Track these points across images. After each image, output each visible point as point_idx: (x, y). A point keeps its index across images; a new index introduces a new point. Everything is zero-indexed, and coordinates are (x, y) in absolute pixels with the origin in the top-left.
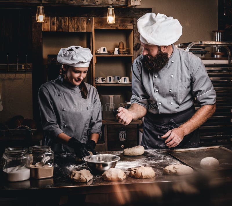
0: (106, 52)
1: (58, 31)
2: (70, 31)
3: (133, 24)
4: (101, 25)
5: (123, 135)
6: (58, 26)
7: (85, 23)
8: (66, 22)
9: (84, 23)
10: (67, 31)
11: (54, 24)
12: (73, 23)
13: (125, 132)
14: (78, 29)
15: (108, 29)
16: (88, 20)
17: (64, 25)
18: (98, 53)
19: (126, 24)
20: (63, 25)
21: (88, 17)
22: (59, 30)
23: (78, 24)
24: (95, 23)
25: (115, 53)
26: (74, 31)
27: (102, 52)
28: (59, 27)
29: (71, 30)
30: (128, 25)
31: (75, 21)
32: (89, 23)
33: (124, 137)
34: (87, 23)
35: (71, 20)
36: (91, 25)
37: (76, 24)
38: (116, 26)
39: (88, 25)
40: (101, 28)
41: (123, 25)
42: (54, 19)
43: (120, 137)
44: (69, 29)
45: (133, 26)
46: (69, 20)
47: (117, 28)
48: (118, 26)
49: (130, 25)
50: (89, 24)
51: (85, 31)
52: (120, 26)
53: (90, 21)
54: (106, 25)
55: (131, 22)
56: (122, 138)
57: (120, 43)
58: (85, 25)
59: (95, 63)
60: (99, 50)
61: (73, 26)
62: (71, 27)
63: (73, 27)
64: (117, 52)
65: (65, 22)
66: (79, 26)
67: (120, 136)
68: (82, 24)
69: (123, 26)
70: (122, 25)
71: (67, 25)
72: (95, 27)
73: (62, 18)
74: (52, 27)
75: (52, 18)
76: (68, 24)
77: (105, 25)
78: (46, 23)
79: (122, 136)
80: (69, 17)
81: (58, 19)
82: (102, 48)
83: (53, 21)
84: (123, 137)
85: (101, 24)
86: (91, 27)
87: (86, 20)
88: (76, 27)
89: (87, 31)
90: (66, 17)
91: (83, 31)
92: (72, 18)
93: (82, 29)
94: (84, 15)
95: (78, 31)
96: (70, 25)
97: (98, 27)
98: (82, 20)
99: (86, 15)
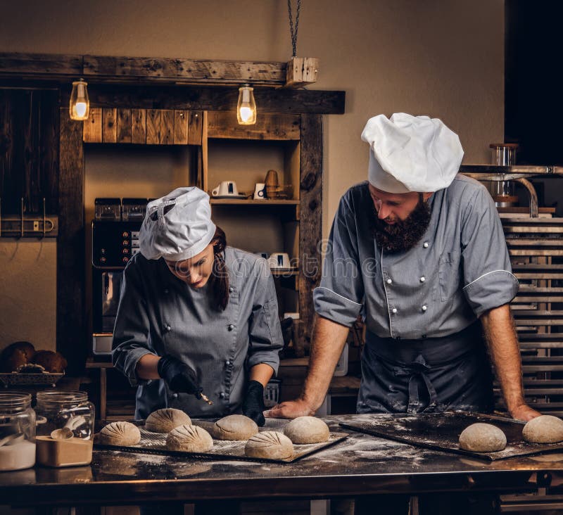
0: (235, 193)
1: (121, 141)
2: (149, 142)
3: (300, 128)
4: (224, 129)
5: (271, 392)
6: (122, 130)
7: (186, 123)
8: (140, 122)
9: (183, 123)
10: (143, 143)
11: (111, 125)
12: (157, 123)
13: (277, 385)
14: (167, 137)
15: (240, 138)
16: (192, 116)
17: (136, 128)
18: (217, 195)
19: (283, 127)
20: (133, 127)
21: (194, 110)
22: (123, 138)
23: (170, 126)
24: (209, 124)
25: (256, 197)
26: (158, 143)
27: (225, 192)
28: (124, 132)
29: (152, 140)
30: (288, 131)
31: (162, 119)
32: (194, 124)
33: (274, 397)
34: (190, 124)
35: (153, 116)
36: (200, 127)
37: (164, 126)
38: (260, 132)
39: (192, 129)
40: (223, 137)
41: (277, 130)
42: (113, 115)
43: (265, 398)
44: (148, 138)
45: (299, 132)
46: (148, 116)
47: (261, 135)
48: (265, 132)
49: (293, 131)
50: (195, 126)
51: (185, 142)
52: (268, 132)
53: (197, 121)
54: (235, 129)
55: (295, 123)
56: (269, 399)
57: (269, 172)
58: (185, 128)
60: (217, 189)
61: (157, 131)
62: (152, 133)
63: (156, 133)
64: (261, 194)
65: (137, 122)
66: (172, 132)
67: (264, 395)
68: (178, 126)
69: (277, 132)
70: (274, 129)
71: (142, 129)
72: (209, 133)
73: (131, 113)
74: (106, 132)
75: (106, 112)
76: (144, 126)
77: (233, 129)
78: (93, 122)
79: (269, 395)
80: (149, 110)
81: (121, 114)
82: (225, 185)
83: (110, 119)
84: (271, 398)
85: (223, 127)
86: (199, 133)
87: (187, 116)
88: (163, 132)
89: (190, 143)
90: (140, 110)
91: (179, 143)
92: (154, 112)
93: (178, 137)
94: (183, 106)
95: (169, 143)
96: (149, 127)
97: (216, 133)
98: (179, 118)
99: (188, 105)
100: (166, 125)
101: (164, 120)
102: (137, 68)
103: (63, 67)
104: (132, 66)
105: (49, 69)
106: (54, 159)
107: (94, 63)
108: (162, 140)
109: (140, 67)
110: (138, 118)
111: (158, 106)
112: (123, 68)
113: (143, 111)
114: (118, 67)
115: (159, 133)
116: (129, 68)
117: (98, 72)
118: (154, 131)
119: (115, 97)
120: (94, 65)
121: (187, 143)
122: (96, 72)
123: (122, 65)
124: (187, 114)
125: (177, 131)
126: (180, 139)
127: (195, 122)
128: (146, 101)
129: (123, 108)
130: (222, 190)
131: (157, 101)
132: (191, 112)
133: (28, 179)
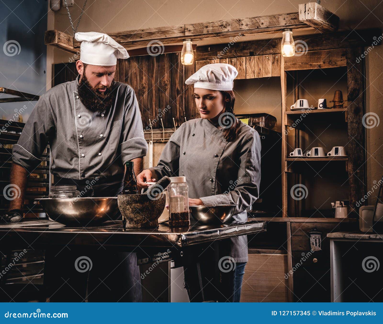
0: (305, 107)
3: (347, 58)
5: (316, 240)
7: (270, 63)
8: (242, 65)
9: (268, 63)
10: (244, 78)
12: (252, 65)
13: (320, 235)
14: (259, 73)
16: (274, 58)
17: (240, 69)
19: (334, 58)
23: (261, 66)
24: (285, 62)
25: (319, 108)
26: (253, 78)
29: (250, 76)
30: (339, 61)
32: (276, 63)
33: (318, 245)
34: (273, 63)
35: (250, 60)
36: (279, 65)
38: (319, 64)
39: (274, 66)
40: (294, 69)
41: (330, 61)
43: (312, 245)
44: (247, 75)
45: (346, 61)
46: (247, 60)
47: (320, 66)
48: (322, 63)
49: (341, 60)
50: (276, 65)
51: (270, 75)
52: (324, 63)
54: (302, 63)
55: (343, 55)
56: (315, 245)
58: (270, 66)
59: (286, 126)
61: (253, 70)
62: (249, 71)
63: (252, 72)
64: (321, 106)
65: (240, 65)
66: (262, 69)
67: (311, 243)
68: (265, 65)
70: (328, 61)
71: (244, 70)
72: (285, 68)
73: (237, 60)
75: (222, 61)
76: (245, 67)
79: (314, 243)
80: (247, 57)
81: (231, 62)
86: (278, 68)
88: (256, 70)
89: (273, 76)
90: (242, 58)
91: (266, 76)
92: (250, 58)
93: (265, 72)
94: (268, 52)
95: (260, 77)
96: (247, 68)
97: (289, 67)
98: (266, 60)
99: (271, 51)
100: (258, 65)
101: (257, 62)
102: (215, 28)
103: (174, 33)
104: (213, 27)
105: (167, 35)
107: (191, 28)
108: (256, 76)
109: (217, 27)
110: (241, 63)
111: (252, 54)
112: (208, 29)
113: (244, 58)
114: (205, 29)
115: (254, 71)
116: (211, 28)
117: (193, 33)
118: (251, 70)
120: (191, 29)
121: (271, 76)
122: (192, 33)
123: (207, 27)
124: (271, 57)
125: (265, 69)
126: (267, 74)
127: (276, 61)
128: (245, 51)
129: (232, 58)
130: (297, 105)
131: (251, 51)
132: (273, 55)
133: (178, 106)
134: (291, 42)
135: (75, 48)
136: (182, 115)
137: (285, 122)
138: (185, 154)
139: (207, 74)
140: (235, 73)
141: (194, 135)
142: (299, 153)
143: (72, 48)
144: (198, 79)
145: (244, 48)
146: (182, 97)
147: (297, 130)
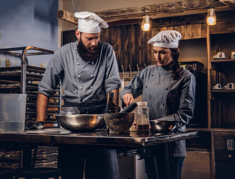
0: (223, 57)
2: (185, 39)
5: (230, 143)
7: (200, 29)
9: (199, 29)
12: (188, 31)
14: (193, 36)
15: (223, 33)
16: (202, 26)
23: (194, 31)
24: (210, 29)
25: (232, 58)
26: (189, 39)
31: (190, 29)
32: (203, 29)
33: (232, 146)
34: (202, 29)
35: (187, 28)
36: (206, 31)
38: (232, 29)
39: (203, 31)
40: (216, 33)
43: (227, 146)
44: (185, 37)
46: (185, 28)
48: (234, 29)
53: (205, 28)
56: (230, 147)
58: (199, 31)
59: (210, 69)
62: (186, 34)
63: (188, 35)
64: (234, 56)
65: (181, 31)
66: (194, 33)
68: (197, 30)
72: (210, 32)
73: (178, 28)
75: (169, 29)
76: (183, 32)
79: (229, 145)
80: (185, 26)
85: (215, 29)
86: (205, 33)
88: (191, 34)
89: (202, 37)
90: (181, 26)
91: (197, 38)
92: (187, 26)
94: (198, 22)
95: (193, 38)
96: (185, 33)
97: (212, 32)
98: (197, 27)
99: (201, 22)
100: (192, 31)
101: (192, 29)
102: (164, 7)
103: (138, 11)
105: (133, 12)
106: (149, 49)
107: (149, 8)
108: (190, 37)
110: (181, 29)
111: (188, 24)
112: (160, 8)
113: (183, 26)
114: (158, 8)
116: (162, 8)
119: (172, 22)
121: (200, 38)
122: (150, 11)
124: (200, 26)
125: (196, 33)
126: (197, 36)
127: (204, 28)
128: (184, 22)
129: (175, 26)
130: (217, 56)
131: (188, 21)
132: (202, 24)
133: (140, 57)
134: (213, 15)
135: (75, 21)
136: (143, 62)
137: (209, 67)
138: (146, 87)
139: (162, 37)
140: (180, 36)
141: (152, 75)
142: (219, 87)
143: (74, 21)
144: (156, 40)
145: (183, 20)
146: (142, 51)
147: (217, 72)
